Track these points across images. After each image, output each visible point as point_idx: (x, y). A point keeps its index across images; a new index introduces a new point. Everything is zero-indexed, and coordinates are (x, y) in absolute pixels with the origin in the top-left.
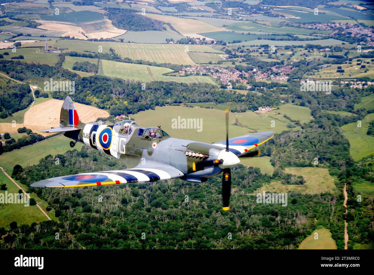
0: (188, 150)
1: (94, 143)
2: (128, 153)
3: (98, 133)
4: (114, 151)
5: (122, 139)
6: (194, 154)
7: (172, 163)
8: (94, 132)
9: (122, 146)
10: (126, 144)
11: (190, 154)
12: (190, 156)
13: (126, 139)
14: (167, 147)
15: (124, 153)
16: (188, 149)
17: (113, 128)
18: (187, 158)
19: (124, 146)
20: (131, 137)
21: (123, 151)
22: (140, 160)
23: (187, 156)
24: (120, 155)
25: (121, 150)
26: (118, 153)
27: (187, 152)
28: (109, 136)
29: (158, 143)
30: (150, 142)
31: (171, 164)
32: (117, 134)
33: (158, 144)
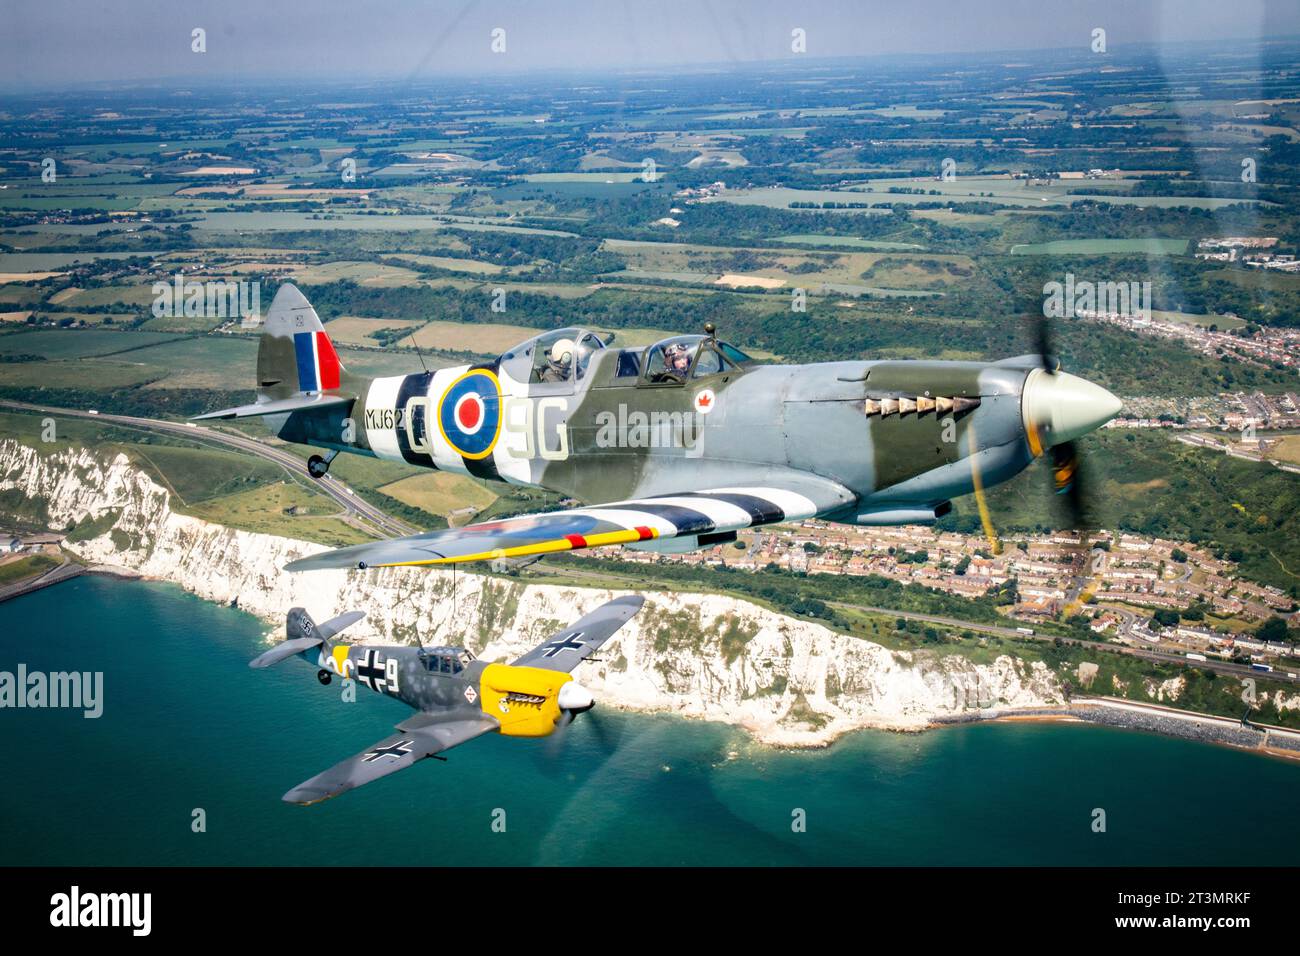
0: (873, 394)
1: (418, 443)
2: (583, 451)
3: (432, 401)
4: (514, 454)
5: (545, 403)
6: (905, 404)
7: (798, 460)
8: (413, 401)
9: (550, 432)
10: (567, 417)
11: (886, 404)
12: (885, 416)
13: (564, 401)
14: (767, 397)
15: (563, 455)
16: (872, 387)
17: (501, 369)
18: (873, 428)
19: (562, 430)
20: (586, 388)
21: (559, 448)
22: (640, 471)
23: (869, 415)
24: (546, 465)
25: (549, 446)
26: (535, 462)
27: (868, 401)
28: (485, 402)
29: (718, 390)
30: (681, 392)
31: (790, 464)
32: (524, 388)
33: (723, 395)
